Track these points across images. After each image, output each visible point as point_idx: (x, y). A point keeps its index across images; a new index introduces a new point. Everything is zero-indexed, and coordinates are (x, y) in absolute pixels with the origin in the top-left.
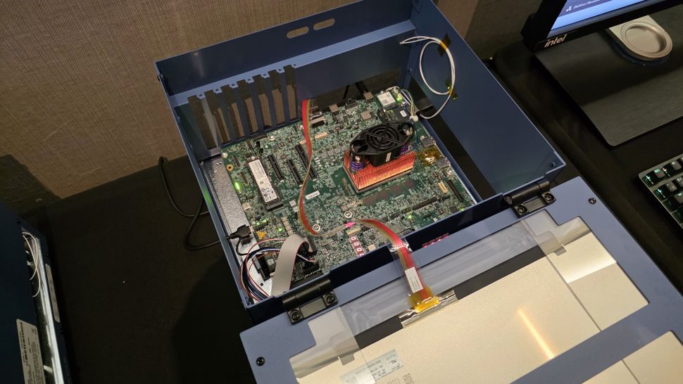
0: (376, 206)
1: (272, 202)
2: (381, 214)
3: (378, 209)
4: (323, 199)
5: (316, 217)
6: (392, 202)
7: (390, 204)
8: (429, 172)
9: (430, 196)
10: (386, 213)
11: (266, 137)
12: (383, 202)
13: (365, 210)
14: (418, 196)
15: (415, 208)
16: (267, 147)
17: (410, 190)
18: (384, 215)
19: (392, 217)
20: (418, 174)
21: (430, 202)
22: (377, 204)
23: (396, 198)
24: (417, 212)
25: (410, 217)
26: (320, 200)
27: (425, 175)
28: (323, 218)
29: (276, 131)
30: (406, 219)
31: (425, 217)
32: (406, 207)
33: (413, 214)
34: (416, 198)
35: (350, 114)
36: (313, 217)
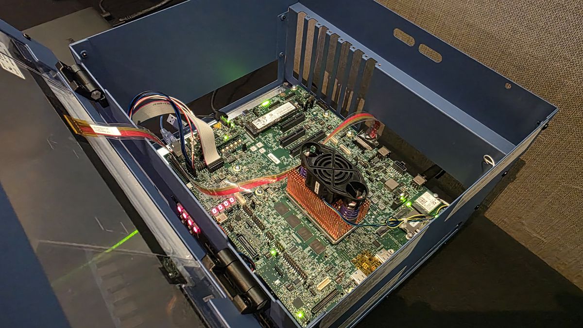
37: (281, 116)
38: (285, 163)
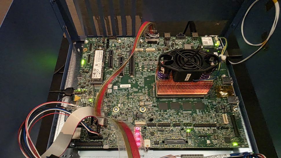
0: (166, 111)
1: (96, 80)
2: (167, 119)
3: (167, 114)
4: (130, 91)
5: (120, 101)
6: (180, 114)
7: (178, 114)
8: (219, 103)
9: (211, 122)
10: (171, 120)
11: (116, 39)
12: (173, 111)
13: (157, 111)
14: (202, 118)
15: (196, 126)
16: (113, 45)
17: (198, 110)
18: (169, 121)
19: (175, 125)
20: (210, 101)
21: (210, 126)
22: (167, 110)
23: (184, 112)
24: (196, 129)
25: (188, 131)
26: (128, 91)
27: (214, 103)
28: (124, 104)
29: (124, 38)
30: (185, 131)
31: (201, 136)
32: (188, 122)
33: (192, 130)
34: (199, 118)
35: (177, 43)
36: (118, 101)
37: (102, 61)
38: (134, 82)
